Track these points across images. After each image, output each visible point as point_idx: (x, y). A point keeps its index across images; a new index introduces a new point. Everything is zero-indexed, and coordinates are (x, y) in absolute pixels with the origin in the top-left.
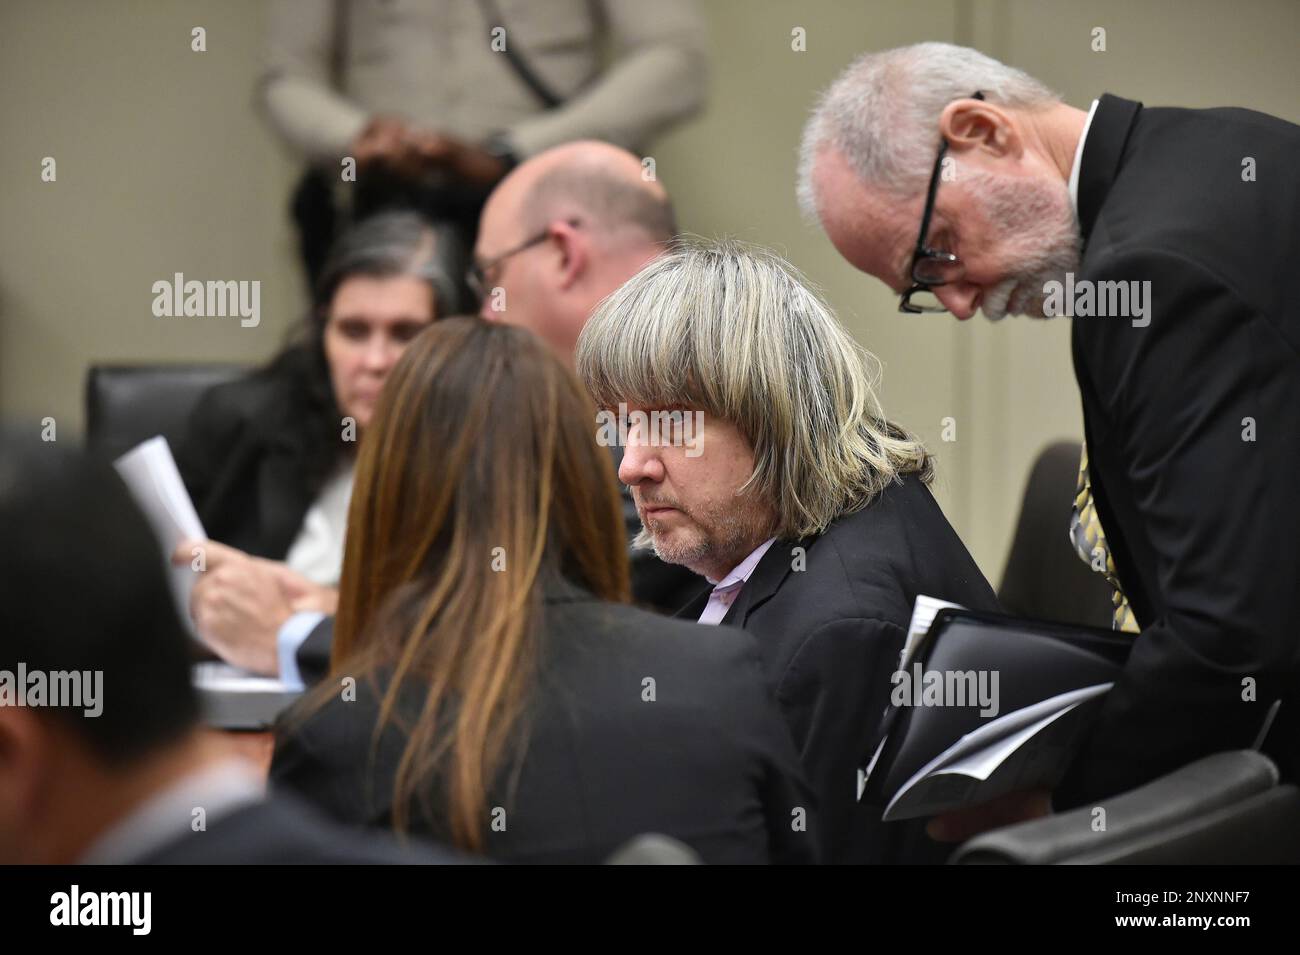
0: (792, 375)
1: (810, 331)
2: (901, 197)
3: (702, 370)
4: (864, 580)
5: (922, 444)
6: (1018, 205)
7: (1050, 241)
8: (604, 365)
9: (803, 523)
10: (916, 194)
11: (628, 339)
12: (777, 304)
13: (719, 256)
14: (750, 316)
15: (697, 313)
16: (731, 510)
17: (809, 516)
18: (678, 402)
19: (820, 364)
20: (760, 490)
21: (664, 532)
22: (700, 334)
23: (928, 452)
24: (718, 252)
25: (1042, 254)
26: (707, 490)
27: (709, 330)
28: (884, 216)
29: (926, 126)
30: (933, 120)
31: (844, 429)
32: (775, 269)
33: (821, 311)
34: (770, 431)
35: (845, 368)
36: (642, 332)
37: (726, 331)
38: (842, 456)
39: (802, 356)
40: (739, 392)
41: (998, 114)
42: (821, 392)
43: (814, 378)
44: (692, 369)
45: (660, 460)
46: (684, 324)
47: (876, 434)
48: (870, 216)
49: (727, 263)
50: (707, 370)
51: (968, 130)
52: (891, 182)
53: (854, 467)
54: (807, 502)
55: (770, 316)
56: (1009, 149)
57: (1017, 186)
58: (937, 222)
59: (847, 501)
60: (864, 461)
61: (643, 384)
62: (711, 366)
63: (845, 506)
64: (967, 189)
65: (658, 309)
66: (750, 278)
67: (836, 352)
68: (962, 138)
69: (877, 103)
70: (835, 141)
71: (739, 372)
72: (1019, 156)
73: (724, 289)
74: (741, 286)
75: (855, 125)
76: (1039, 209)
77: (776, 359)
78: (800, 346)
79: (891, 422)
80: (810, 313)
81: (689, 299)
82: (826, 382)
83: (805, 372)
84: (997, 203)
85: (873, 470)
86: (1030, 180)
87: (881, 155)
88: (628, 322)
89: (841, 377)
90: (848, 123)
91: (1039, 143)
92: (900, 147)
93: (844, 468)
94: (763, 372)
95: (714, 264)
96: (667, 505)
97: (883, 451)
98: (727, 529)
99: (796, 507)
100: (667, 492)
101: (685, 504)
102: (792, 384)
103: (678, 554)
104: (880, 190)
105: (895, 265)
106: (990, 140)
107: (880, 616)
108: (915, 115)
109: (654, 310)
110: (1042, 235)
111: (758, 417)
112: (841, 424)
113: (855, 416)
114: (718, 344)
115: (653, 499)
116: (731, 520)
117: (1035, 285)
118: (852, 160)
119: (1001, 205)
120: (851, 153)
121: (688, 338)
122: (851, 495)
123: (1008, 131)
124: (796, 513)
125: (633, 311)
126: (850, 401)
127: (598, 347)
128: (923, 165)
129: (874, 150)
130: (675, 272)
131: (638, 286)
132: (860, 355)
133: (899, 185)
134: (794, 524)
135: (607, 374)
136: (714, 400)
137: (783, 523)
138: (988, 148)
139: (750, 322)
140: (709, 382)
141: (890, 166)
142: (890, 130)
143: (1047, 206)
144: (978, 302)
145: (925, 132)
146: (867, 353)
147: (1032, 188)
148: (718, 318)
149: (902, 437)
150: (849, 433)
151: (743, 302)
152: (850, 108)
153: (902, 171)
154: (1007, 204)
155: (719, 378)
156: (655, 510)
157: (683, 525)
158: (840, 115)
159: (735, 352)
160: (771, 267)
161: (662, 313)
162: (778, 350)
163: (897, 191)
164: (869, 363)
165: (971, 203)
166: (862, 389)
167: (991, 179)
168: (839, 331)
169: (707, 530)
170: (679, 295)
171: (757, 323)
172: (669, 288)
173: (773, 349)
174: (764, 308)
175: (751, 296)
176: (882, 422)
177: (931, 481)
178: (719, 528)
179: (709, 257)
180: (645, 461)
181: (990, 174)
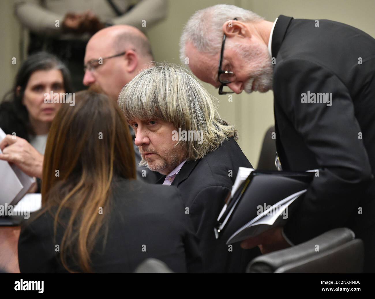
0: (190, 107)
1: (195, 91)
2: (212, 54)
3: (160, 107)
4: (217, 174)
5: (233, 127)
6: (251, 53)
7: (263, 64)
8: (128, 107)
9: (196, 155)
10: (217, 53)
11: (135, 98)
12: (184, 84)
13: (163, 69)
14: (175, 88)
15: (158, 88)
16: (173, 152)
17: (198, 153)
18: (153, 118)
19: (199, 102)
20: (182, 145)
21: (151, 161)
22: (159, 95)
23: (235, 129)
24: (163, 67)
25: (261, 69)
26: (165, 146)
27: (162, 94)
28: (207, 62)
29: (218, 31)
30: (221, 28)
31: (208, 123)
32: (182, 72)
33: (198, 85)
34: (184, 125)
35: (207, 103)
36: (140, 96)
37: (168, 93)
38: (208, 132)
39: (193, 100)
40: (173, 113)
41: (242, 24)
42: (200, 112)
43: (197, 107)
44: (157, 107)
45: (148, 137)
46: (153, 92)
47: (218, 124)
48: (203, 62)
49: (166, 70)
50: (162, 107)
51: (232, 31)
52: (208, 50)
53: (212, 136)
54: (197, 148)
55: (182, 87)
56: (246, 35)
57: (250, 47)
58: (225, 62)
59: (211, 147)
60: (216, 133)
61: (141, 113)
62: (163, 106)
63: (210, 149)
64: (233, 49)
65: (144, 88)
66: (174, 75)
67: (204, 98)
68: (230, 33)
69: (202, 25)
70: (189, 39)
71: (173, 107)
72: (250, 37)
73: (166, 80)
74: (171, 78)
75: (195, 32)
76: (258, 54)
77: (184, 102)
78: (192, 97)
79: (223, 120)
80: (195, 86)
81: (154, 84)
82: (201, 108)
83: (194, 106)
84: (244, 53)
85: (218, 136)
86: (254, 45)
87: (204, 41)
88: (135, 92)
89: (206, 106)
90: (193, 33)
91: (256, 33)
92: (210, 38)
93: (209, 136)
94: (181, 107)
95: (162, 71)
96: (151, 152)
97: (221, 129)
98: (171, 158)
99: (194, 150)
100: (151, 147)
101: (158, 151)
102: (190, 109)
103: (156, 168)
104: (205, 53)
105: (213, 78)
106: (240, 33)
107: (223, 185)
108: (214, 27)
109: (143, 88)
110: (260, 63)
111: (180, 121)
112: (207, 122)
113: (211, 119)
114: (165, 98)
115: (147, 151)
116: (172, 156)
117: (259, 79)
118: (195, 44)
119: (245, 54)
120: (195, 42)
121: (155, 97)
122: (212, 145)
123: (245, 29)
124: (194, 152)
125: (136, 88)
126: (209, 114)
127: (125, 102)
128: (219, 43)
129: (202, 40)
130: (149, 75)
131: (137, 80)
132: (212, 98)
133: (211, 51)
134: (193, 156)
135: (129, 110)
136: (165, 116)
137: (189, 155)
138: (240, 36)
139: (175, 90)
140: (163, 110)
141: (207, 45)
142: (207, 33)
143: (261, 53)
144: (243, 88)
145: (218, 32)
146: (213, 97)
147: (255, 47)
148: (165, 89)
149: (227, 125)
150: (210, 124)
151: (172, 83)
152: (193, 28)
153: (212, 46)
154: (247, 53)
155: (166, 109)
156: (148, 154)
157: (157, 159)
158: (191, 30)
159: (171, 100)
160: (181, 71)
161: (146, 88)
162: (185, 98)
163: (210, 53)
164: (215, 101)
165: (235, 54)
166: (213, 110)
167: (241, 46)
168: (203, 90)
169: (165, 160)
170: (151, 82)
171: (177, 90)
172: (148, 80)
173: (184, 98)
174: (180, 85)
175: (175, 81)
176: (220, 120)
177: (237, 139)
178: (169, 159)
179: (160, 69)
180: (143, 138)
181: (241, 44)
